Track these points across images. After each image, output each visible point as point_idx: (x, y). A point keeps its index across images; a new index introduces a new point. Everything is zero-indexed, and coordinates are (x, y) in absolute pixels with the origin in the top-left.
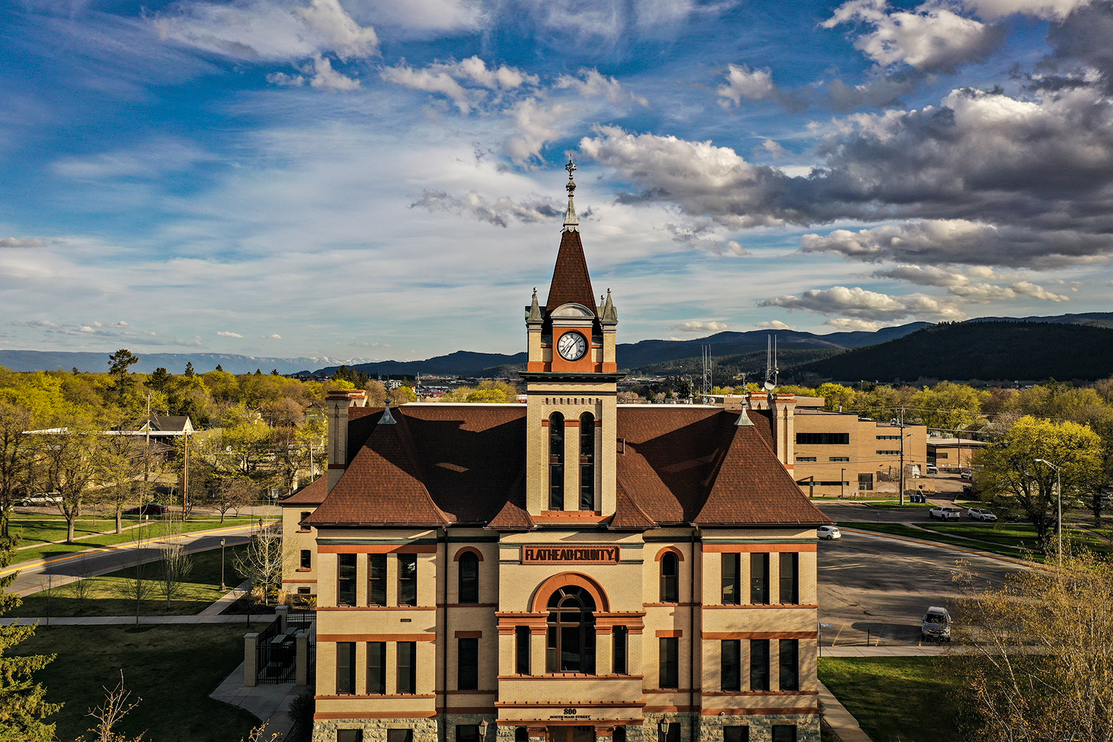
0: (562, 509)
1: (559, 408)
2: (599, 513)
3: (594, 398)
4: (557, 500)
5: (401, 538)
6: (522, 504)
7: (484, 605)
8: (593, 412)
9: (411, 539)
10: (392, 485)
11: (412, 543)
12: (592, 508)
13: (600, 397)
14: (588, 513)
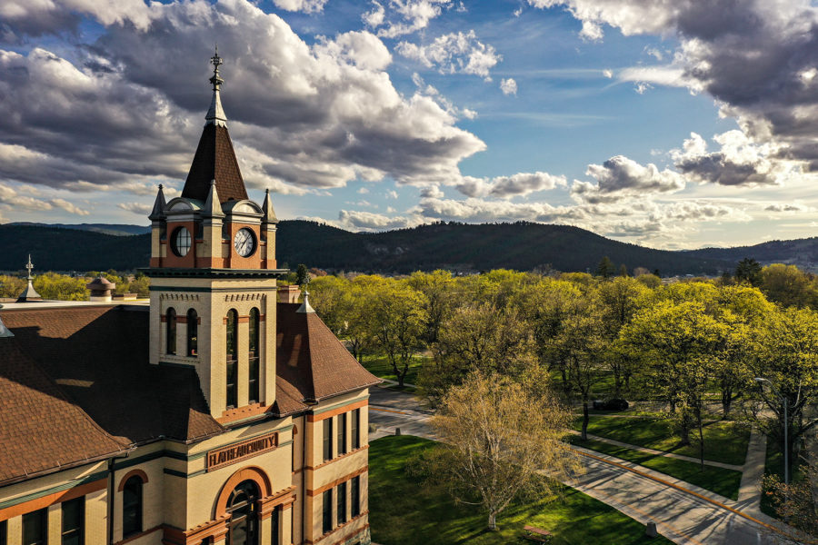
0: (236, 406)
1: (234, 305)
2: (263, 404)
3: (261, 293)
4: (232, 399)
5: (67, 482)
6: (205, 409)
7: (150, 531)
8: (259, 307)
9: (79, 479)
10: (43, 416)
11: (82, 483)
12: (257, 401)
13: (265, 293)
14: (256, 405)
